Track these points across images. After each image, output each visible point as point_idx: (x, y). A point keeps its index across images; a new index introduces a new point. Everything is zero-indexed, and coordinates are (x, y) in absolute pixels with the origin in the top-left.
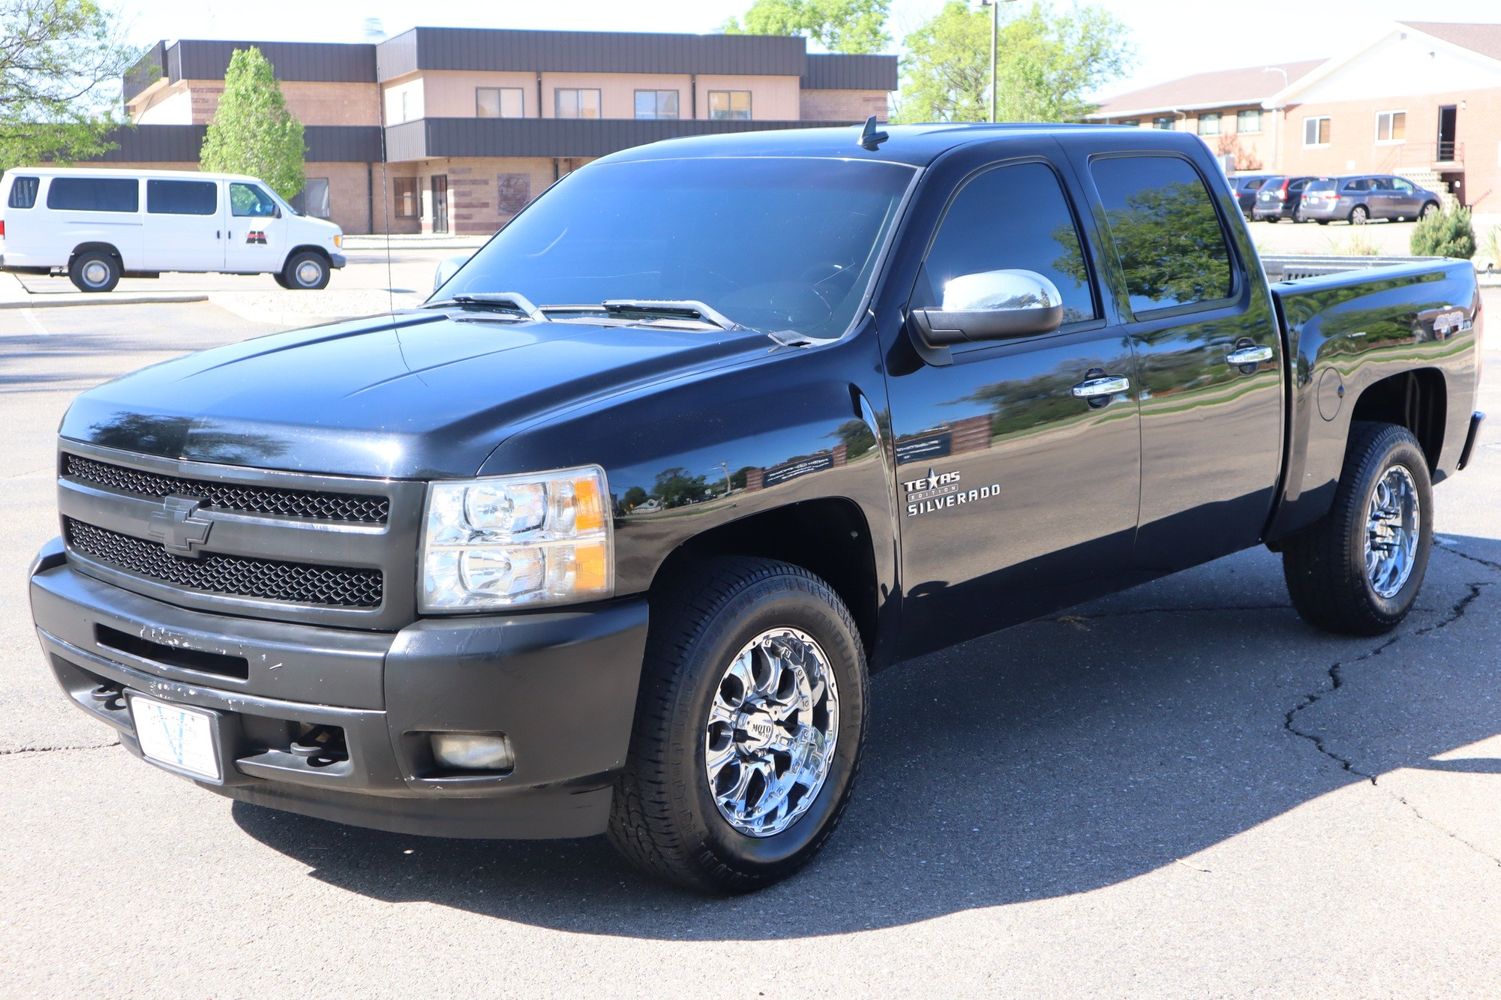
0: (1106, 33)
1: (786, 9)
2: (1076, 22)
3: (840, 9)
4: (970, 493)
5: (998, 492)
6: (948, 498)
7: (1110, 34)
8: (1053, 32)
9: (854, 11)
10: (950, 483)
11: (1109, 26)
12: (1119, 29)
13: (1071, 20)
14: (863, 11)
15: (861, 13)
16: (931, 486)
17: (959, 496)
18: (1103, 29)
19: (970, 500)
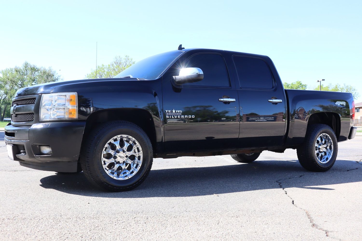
0: (351, 91)
1: (286, 87)
2: (345, 88)
3: (297, 87)
4: (185, 116)
5: (194, 117)
6: (178, 116)
7: (352, 91)
8: (340, 90)
9: (299, 87)
10: (179, 113)
11: (352, 89)
12: (354, 90)
13: (344, 88)
14: (302, 87)
15: (301, 88)
16: (173, 112)
17: (182, 116)
18: (351, 90)
19: (185, 117)
